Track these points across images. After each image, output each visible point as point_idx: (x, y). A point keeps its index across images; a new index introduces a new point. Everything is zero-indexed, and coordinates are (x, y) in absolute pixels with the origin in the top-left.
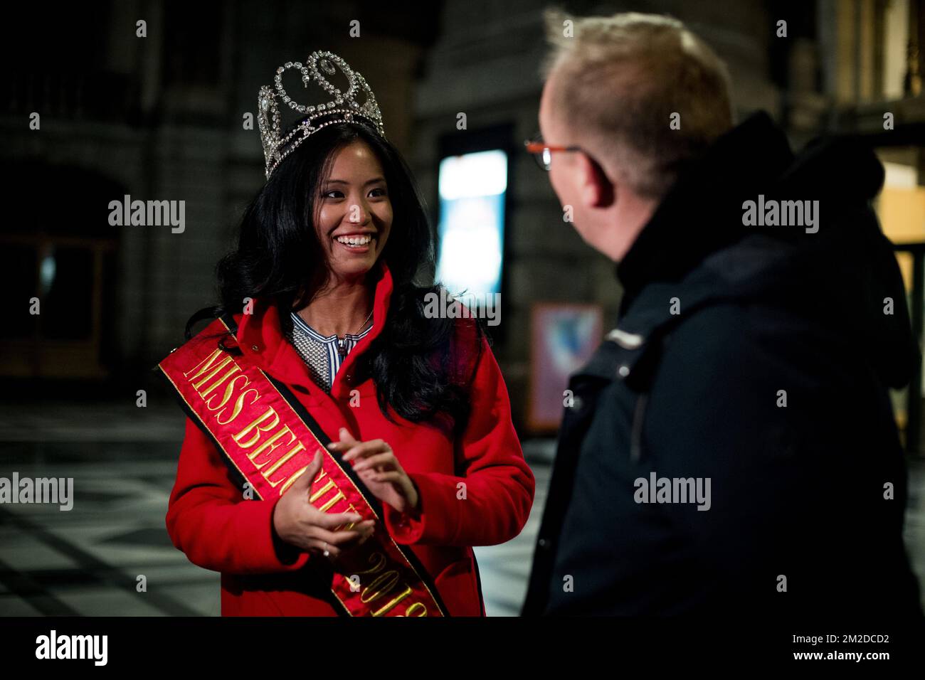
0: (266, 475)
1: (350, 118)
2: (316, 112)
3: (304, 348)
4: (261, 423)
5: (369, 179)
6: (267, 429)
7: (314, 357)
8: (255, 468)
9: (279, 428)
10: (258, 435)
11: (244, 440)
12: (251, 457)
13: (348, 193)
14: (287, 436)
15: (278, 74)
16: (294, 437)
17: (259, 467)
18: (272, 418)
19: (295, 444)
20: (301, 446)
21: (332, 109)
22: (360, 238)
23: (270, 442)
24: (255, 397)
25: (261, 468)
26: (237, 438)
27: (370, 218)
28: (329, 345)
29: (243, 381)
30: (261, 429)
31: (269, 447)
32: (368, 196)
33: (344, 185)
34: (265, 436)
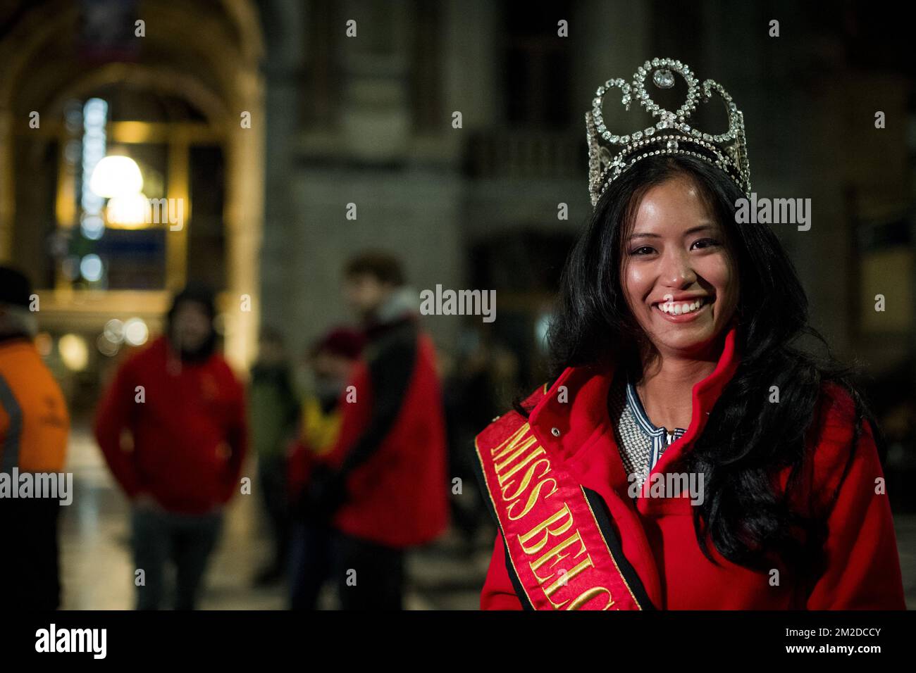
0: (547, 592)
1: (673, 147)
2: (630, 143)
3: (628, 438)
4: (553, 524)
5: (688, 228)
6: (556, 533)
7: (635, 452)
8: (536, 580)
9: (570, 533)
10: (546, 538)
11: (530, 544)
12: (534, 567)
13: (662, 247)
14: (576, 546)
15: (597, 97)
16: (584, 549)
17: (541, 580)
18: (566, 518)
19: (584, 557)
20: (588, 562)
21: (650, 137)
22: (682, 305)
23: (556, 551)
24: (551, 489)
25: (543, 583)
26: (523, 540)
27: (695, 278)
28: (656, 439)
29: (543, 466)
30: (550, 532)
31: (554, 558)
32: (692, 248)
33: (655, 239)
34: (553, 542)
